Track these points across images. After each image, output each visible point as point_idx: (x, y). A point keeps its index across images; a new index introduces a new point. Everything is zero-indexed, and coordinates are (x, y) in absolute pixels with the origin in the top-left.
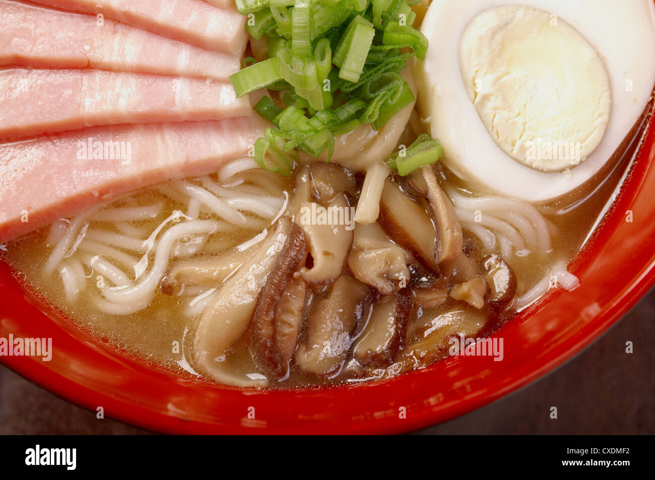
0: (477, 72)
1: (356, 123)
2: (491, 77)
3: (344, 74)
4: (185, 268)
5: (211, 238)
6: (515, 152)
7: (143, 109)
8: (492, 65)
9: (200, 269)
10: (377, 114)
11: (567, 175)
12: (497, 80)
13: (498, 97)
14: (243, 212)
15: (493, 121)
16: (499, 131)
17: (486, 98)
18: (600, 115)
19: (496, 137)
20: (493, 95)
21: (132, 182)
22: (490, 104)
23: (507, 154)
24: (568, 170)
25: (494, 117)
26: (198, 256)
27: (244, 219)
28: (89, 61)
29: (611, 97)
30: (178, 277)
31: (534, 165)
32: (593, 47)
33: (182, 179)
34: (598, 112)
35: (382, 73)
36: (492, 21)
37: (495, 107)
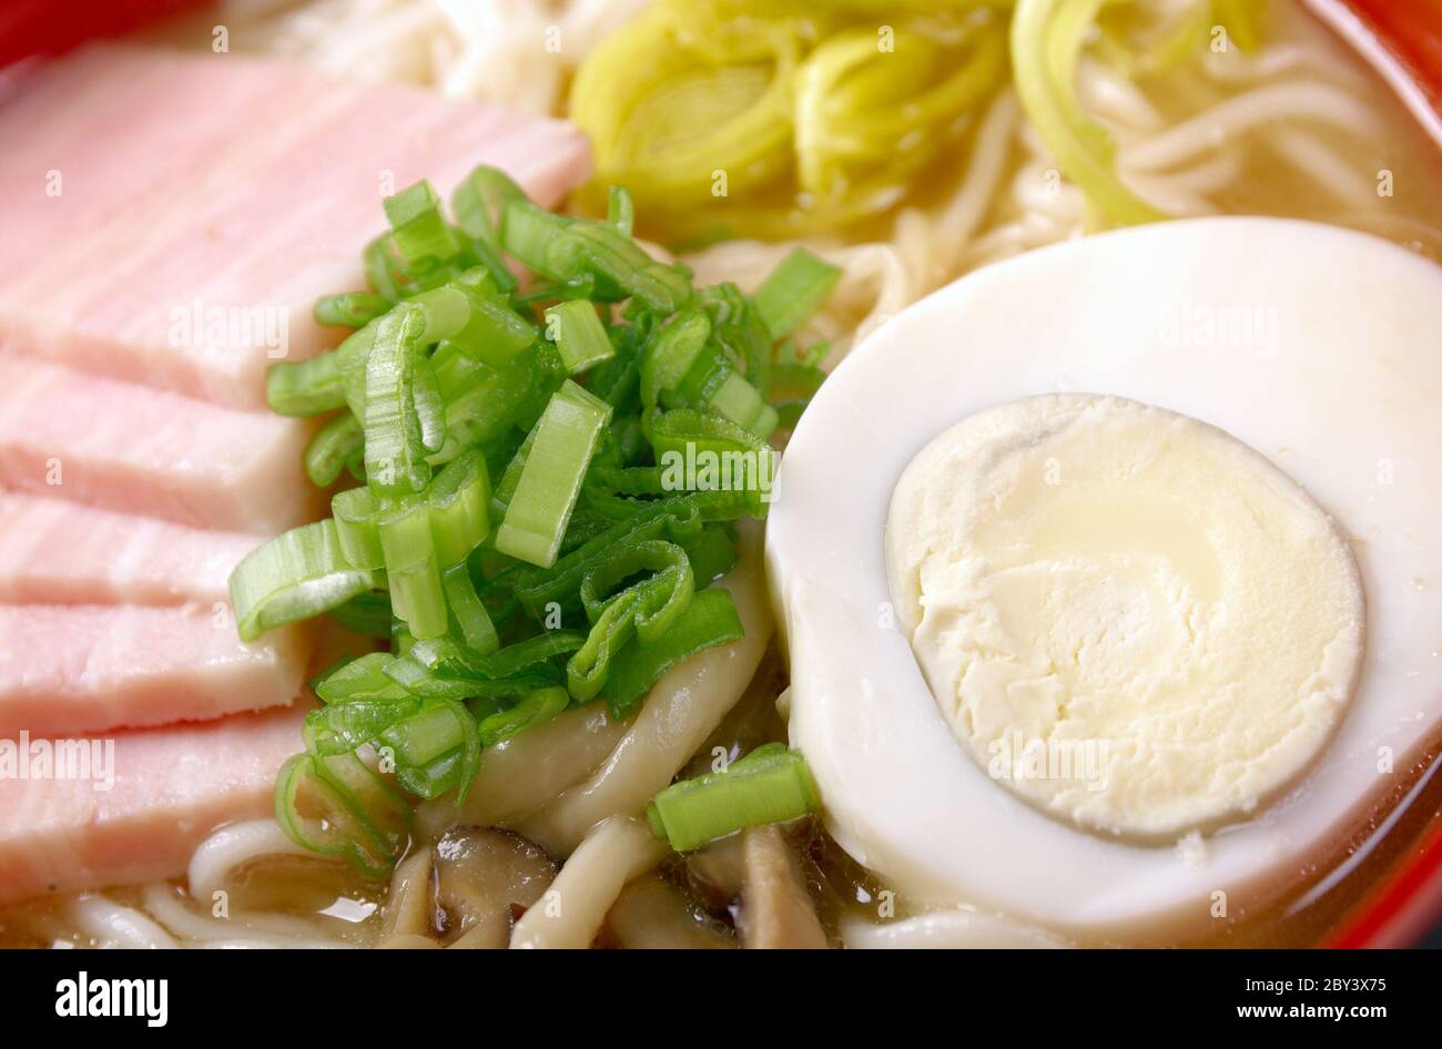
0: (930, 553)
2: (966, 566)
8: (978, 533)
10: (605, 654)
11: (1191, 851)
12: (985, 572)
13: (982, 620)
15: (958, 684)
16: (974, 716)
17: (945, 618)
18: (1320, 685)
19: (962, 731)
20: (965, 612)
22: (954, 637)
23: (996, 783)
24: (1194, 839)
25: (963, 673)
31: (1077, 814)
32: (1325, 510)
33: (92, 891)
34: (1313, 677)
35: (636, 541)
36: (998, 426)
37: (970, 647)
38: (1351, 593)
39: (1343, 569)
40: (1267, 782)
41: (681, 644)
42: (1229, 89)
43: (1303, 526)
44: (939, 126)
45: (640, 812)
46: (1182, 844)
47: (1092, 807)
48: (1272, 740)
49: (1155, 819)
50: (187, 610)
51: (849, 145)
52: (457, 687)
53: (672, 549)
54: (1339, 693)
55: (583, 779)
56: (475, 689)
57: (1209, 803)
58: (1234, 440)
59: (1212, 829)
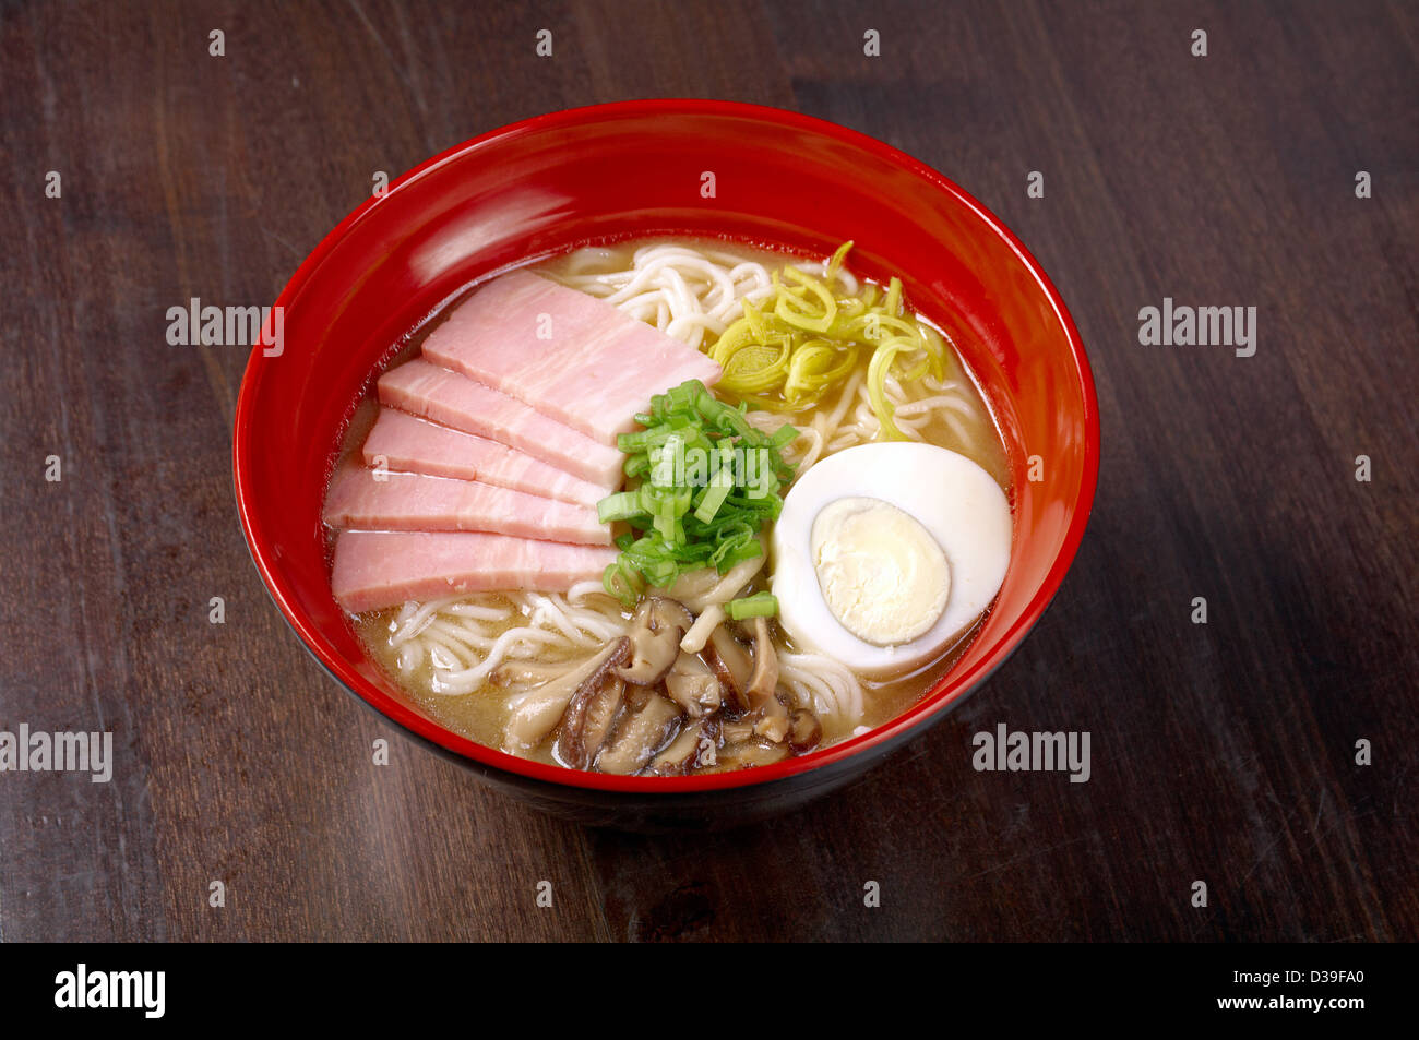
0: (825, 543)
1: (701, 565)
2: (836, 550)
3: (700, 514)
4: (515, 667)
5: (548, 647)
6: (844, 619)
7: (512, 519)
8: (841, 540)
9: (527, 673)
10: (722, 556)
11: (889, 651)
12: (841, 553)
13: (839, 568)
14: (581, 630)
15: (830, 587)
16: (833, 598)
17: (828, 565)
19: (829, 603)
20: (834, 565)
21: (486, 579)
22: (829, 572)
23: (836, 619)
24: (892, 647)
25: (832, 583)
26: (532, 660)
27: (580, 636)
28: (476, 473)
29: (949, 596)
30: (508, 672)
31: (859, 634)
32: (944, 552)
33: (534, 591)
34: (933, 605)
35: (736, 521)
36: (850, 505)
37: (835, 575)
38: (947, 580)
39: (946, 572)
40: (915, 634)
41: (746, 556)
42: (931, 393)
43: (937, 556)
44: (833, 383)
45: (723, 605)
46: (887, 648)
47: (863, 632)
48: (918, 622)
49: (882, 639)
50: (577, 507)
51: (805, 386)
52: (677, 557)
53: (748, 527)
54: (940, 611)
55: (707, 591)
56: (680, 557)
57: (898, 637)
58: (920, 523)
59: (897, 645)
